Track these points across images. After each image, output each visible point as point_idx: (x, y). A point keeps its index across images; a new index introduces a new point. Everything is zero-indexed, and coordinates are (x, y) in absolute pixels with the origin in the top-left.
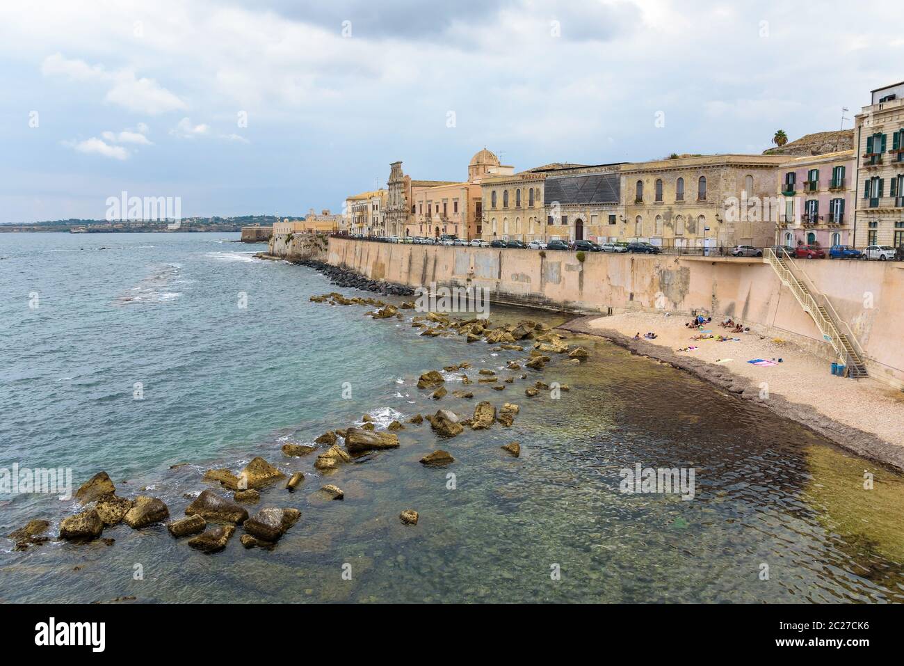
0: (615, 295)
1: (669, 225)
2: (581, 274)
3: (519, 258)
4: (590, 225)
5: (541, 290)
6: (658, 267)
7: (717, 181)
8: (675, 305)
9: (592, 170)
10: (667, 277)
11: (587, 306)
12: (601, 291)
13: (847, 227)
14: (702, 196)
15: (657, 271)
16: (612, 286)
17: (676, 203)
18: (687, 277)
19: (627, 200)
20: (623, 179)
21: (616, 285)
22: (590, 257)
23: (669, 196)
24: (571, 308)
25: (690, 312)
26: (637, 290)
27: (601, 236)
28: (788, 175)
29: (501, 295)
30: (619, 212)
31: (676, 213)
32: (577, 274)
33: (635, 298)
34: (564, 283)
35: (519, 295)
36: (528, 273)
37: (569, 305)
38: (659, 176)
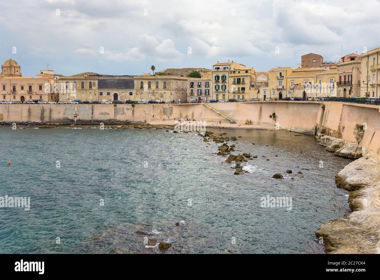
0: (147, 116)
1: (153, 95)
2: (133, 111)
3: (103, 107)
4: (121, 95)
5: (115, 117)
6: (162, 107)
7: (170, 83)
8: (169, 117)
9: (121, 77)
10: (166, 110)
11: (136, 121)
12: (141, 116)
13: (210, 96)
14: (165, 87)
15: (162, 108)
16: (146, 114)
17: (156, 89)
18: (172, 109)
19: (137, 87)
20: (135, 81)
21: (147, 113)
22: (136, 105)
23: (153, 86)
24: (129, 122)
25: (173, 119)
26: (155, 114)
27: (126, 99)
28: (191, 83)
29: (94, 121)
30: (134, 92)
31: (156, 92)
32: (131, 111)
33: (154, 116)
34: (126, 114)
35: (104, 120)
36: (108, 112)
37: (128, 121)
38: (149, 81)
